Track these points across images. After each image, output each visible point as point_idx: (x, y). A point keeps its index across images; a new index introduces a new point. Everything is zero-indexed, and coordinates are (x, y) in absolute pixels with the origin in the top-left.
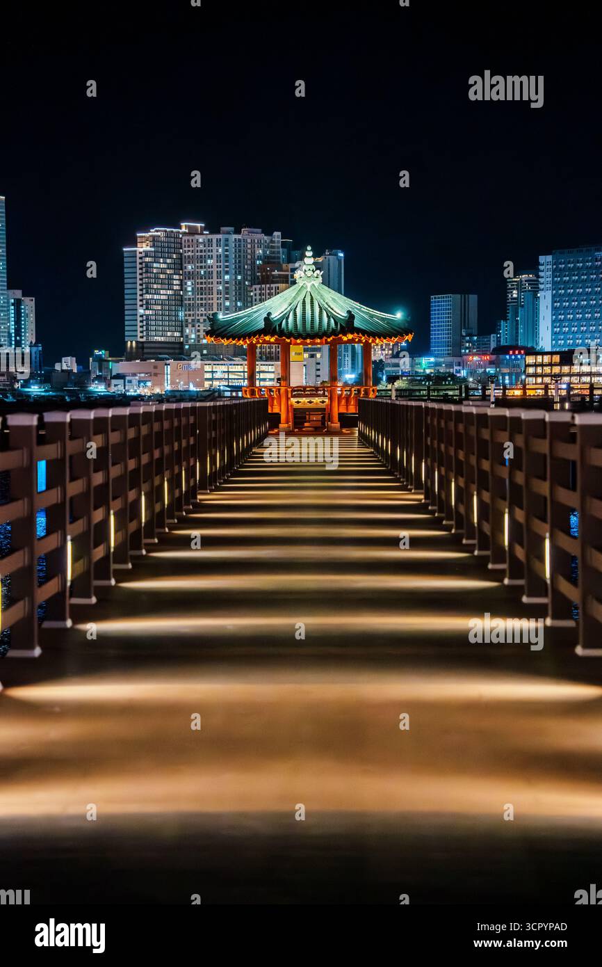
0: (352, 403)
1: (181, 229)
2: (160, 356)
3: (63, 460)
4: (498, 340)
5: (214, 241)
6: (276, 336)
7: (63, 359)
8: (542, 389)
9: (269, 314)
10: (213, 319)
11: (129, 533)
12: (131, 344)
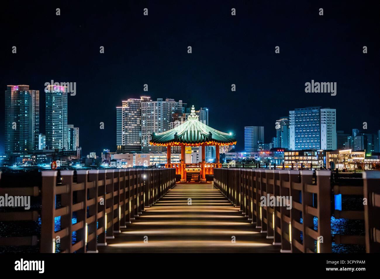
0: (211, 170)
1: (140, 99)
2: (131, 152)
3: (85, 190)
4: (273, 145)
5: (154, 104)
6: (179, 142)
7: (91, 153)
8: (291, 165)
9: (176, 133)
10: (153, 135)
11: (114, 223)
12: (119, 147)
